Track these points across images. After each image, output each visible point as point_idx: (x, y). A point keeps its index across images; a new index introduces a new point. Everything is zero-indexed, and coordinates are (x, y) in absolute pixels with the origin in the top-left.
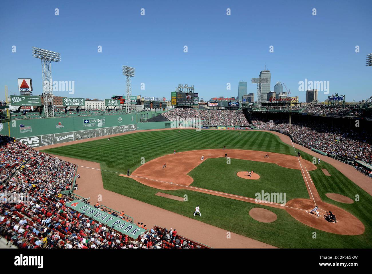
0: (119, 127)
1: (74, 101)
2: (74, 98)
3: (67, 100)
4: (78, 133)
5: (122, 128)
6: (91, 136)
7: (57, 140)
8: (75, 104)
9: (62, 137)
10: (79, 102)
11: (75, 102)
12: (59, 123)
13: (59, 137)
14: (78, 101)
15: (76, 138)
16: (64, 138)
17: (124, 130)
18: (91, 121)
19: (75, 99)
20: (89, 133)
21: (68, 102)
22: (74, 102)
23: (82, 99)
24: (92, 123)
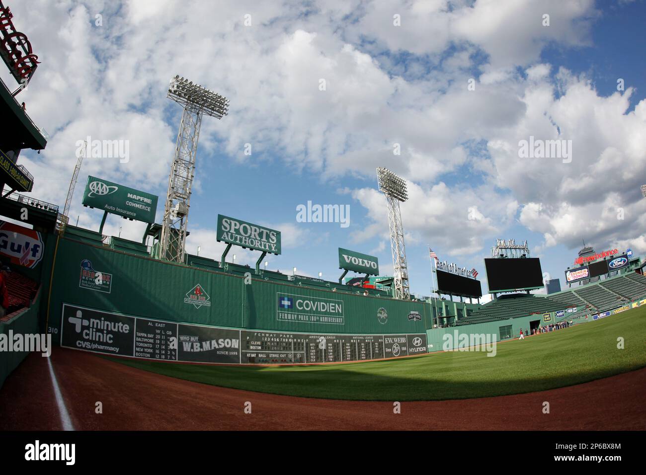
0: (381, 337)
1: (249, 234)
2: (250, 225)
3: (230, 225)
4: (258, 338)
5: (390, 341)
6: (298, 356)
7: (185, 350)
8: (252, 242)
9: (201, 341)
10: (264, 239)
11: (252, 236)
12: (196, 289)
13: (192, 339)
14: (261, 235)
15: (248, 355)
16: (206, 346)
17: (396, 349)
18: (301, 305)
19: (253, 228)
20: (290, 343)
21: (232, 231)
22: (249, 237)
23: (275, 231)
24: (303, 311)
